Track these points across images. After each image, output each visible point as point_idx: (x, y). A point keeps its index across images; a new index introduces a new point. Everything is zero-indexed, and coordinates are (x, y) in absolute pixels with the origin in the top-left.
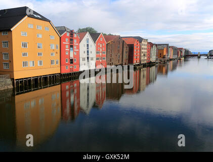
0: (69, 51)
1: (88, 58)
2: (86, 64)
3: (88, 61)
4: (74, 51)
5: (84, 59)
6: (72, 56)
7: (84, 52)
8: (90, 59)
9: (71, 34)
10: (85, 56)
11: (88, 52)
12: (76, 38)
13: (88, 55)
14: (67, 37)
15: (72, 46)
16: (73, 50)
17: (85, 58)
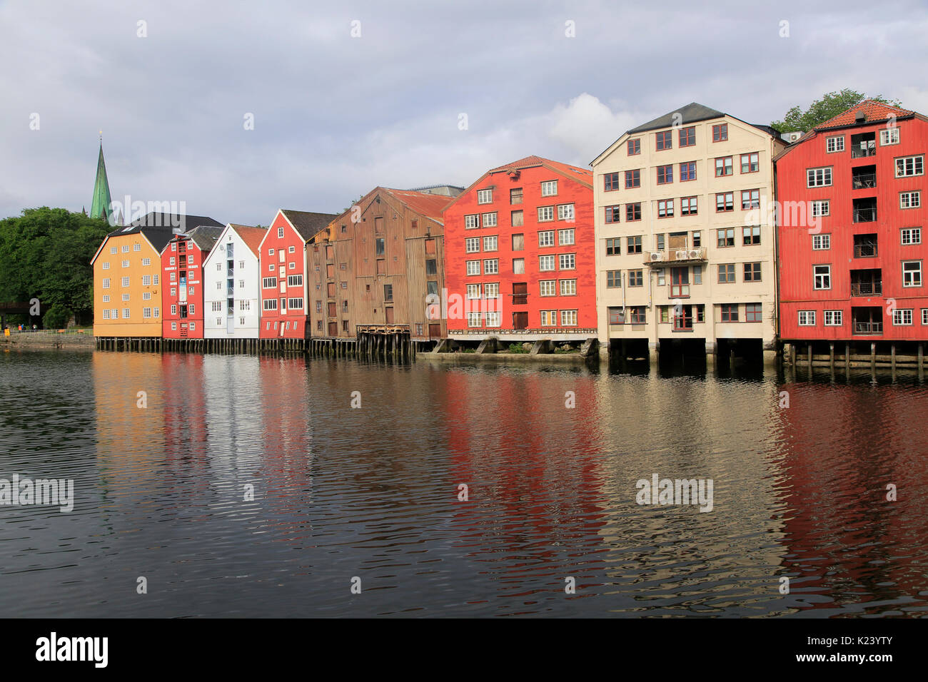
0: (177, 287)
1: (231, 302)
2: (224, 321)
3: (231, 312)
4: (188, 286)
5: (216, 306)
6: (183, 298)
7: (219, 285)
8: (237, 305)
9: (180, 245)
10: (222, 296)
11: (231, 283)
12: (191, 252)
13: (231, 292)
14: (172, 254)
15: (183, 274)
16: (187, 282)
17: (219, 304)
